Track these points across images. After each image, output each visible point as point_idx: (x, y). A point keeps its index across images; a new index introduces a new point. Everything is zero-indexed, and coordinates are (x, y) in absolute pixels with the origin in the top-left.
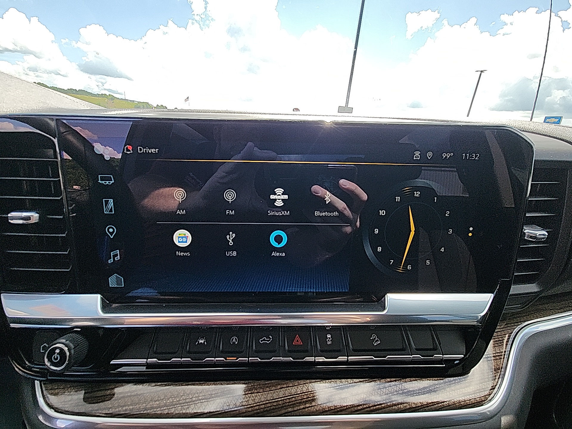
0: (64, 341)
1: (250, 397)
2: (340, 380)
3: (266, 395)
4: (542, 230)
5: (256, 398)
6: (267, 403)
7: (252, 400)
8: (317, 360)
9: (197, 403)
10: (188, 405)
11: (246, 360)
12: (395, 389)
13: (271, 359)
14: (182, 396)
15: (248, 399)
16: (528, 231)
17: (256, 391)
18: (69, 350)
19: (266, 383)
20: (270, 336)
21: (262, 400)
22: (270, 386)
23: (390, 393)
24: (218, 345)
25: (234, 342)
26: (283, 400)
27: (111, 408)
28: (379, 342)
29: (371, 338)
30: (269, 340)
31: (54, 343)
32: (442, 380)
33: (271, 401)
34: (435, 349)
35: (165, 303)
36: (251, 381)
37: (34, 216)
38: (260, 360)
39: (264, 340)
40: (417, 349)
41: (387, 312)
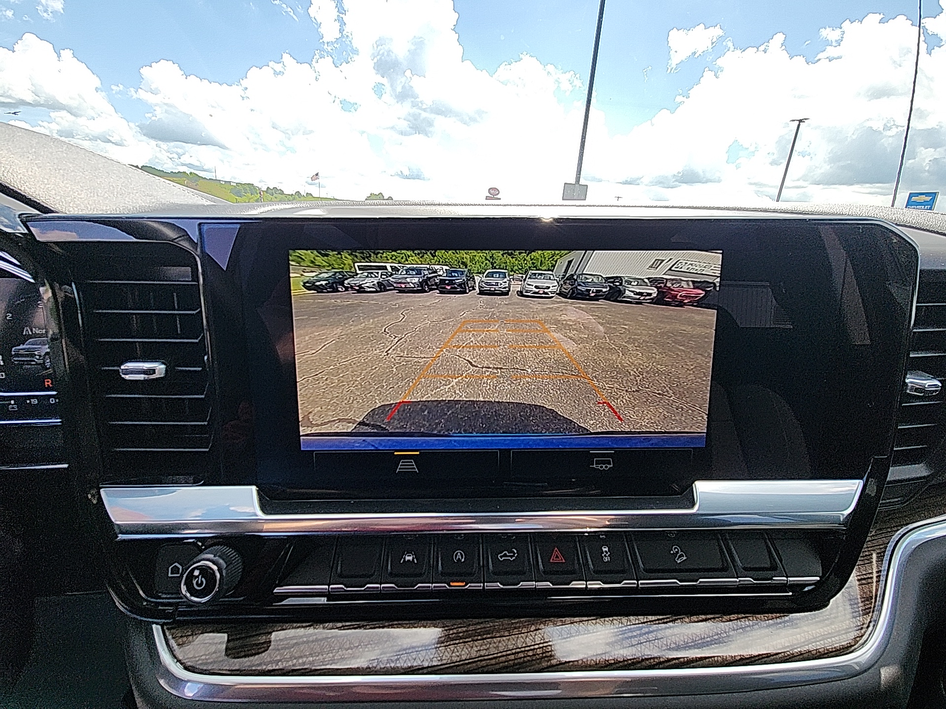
0: (211, 556)
1: (490, 644)
2: (627, 618)
3: (515, 640)
4: (932, 378)
5: (500, 645)
6: (518, 653)
7: (495, 647)
8: (589, 586)
9: (411, 653)
10: (397, 655)
11: (481, 586)
12: (715, 631)
13: (519, 584)
14: (387, 641)
15: (488, 646)
16: (911, 380)
17: (498, 635)
18: (220, 570)
19: (513, 621)
20: (514, 550)
21: (511, 647)
22: (519, 627)
23: (707, 638)
24: (435, 563)
25: (459, 558)
26: (542, 647)
27: (280, 661)
28: (685, 558)
29: (672, 552)
30: (513, 556)
31: (195, 560)
32: (787, 616)
33: (523, 649)
34: (773, 568)
35: (352, 499)
36: (488, 620)
37: (160, 368)
38: (502, 586)
39: (505, 555)
40: (745, 569)
41: (698, 510)
